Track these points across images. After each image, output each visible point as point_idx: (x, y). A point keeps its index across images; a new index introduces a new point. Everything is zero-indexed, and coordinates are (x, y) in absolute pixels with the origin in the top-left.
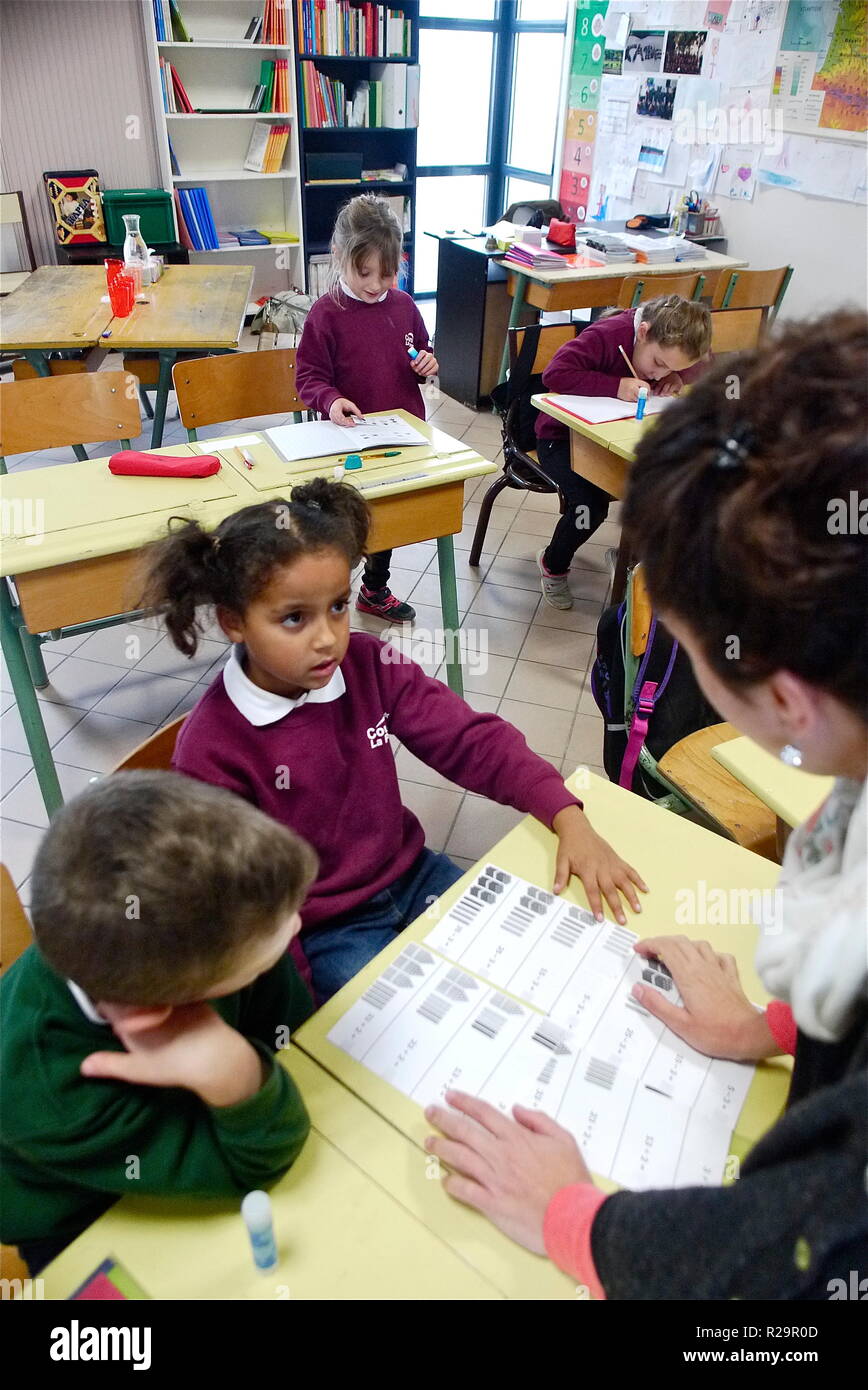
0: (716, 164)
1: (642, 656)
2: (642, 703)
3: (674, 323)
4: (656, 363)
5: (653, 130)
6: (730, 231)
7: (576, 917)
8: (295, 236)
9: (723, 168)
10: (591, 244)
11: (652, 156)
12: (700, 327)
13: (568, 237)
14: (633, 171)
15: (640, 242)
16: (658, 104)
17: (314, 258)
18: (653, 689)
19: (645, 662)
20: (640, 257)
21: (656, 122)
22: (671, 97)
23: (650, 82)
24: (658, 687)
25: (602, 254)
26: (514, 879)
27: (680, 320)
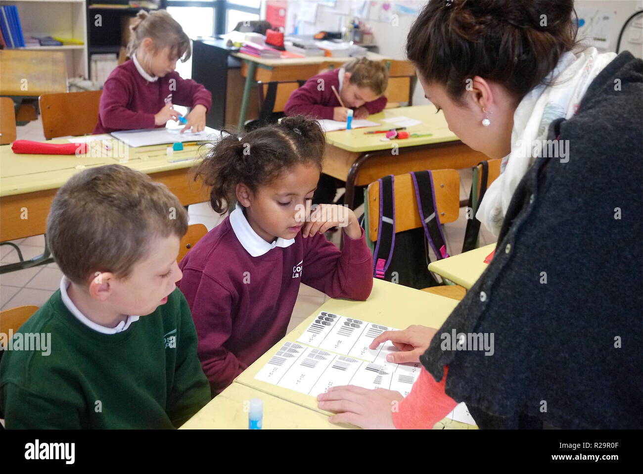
0: (368, 2)
1: (375, 243)
2: (377, 272)
3: (366, 74)
4: (357, 97)
6: (379, 42)
7: (377, 328)
8: (80, 41)
9: (373, 4)
10: (295, 45)
12: (381, 75)
13: (279, 40)
14: (315, 5)
15: (326, 45)
17: (94, 57)
18: (384, 263)
19: (378, 246)
20: (327, 53)
24: (386, 262)
25: (302, 50)
26: (338, 316)
27: (369, 72)
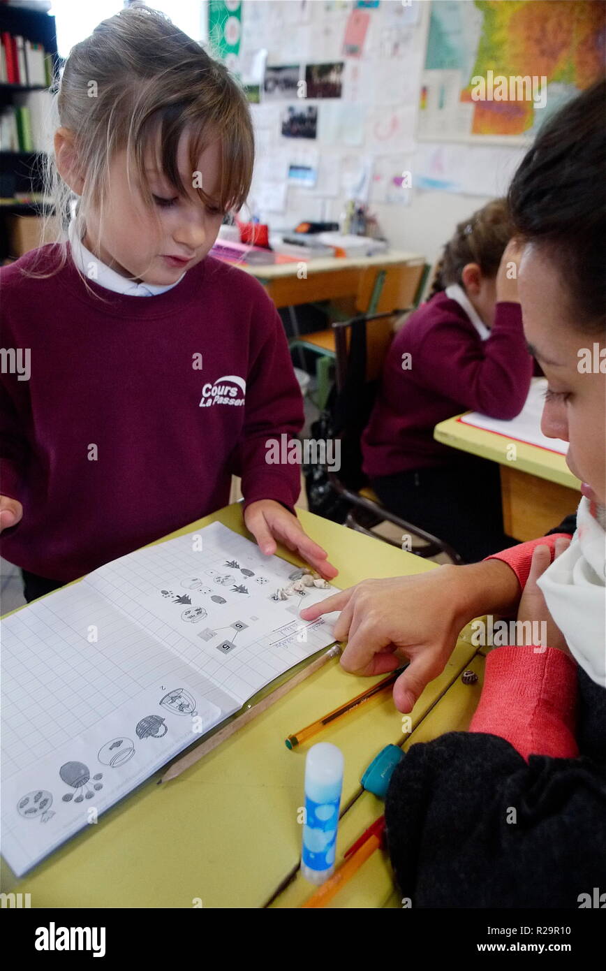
0: (369, 176)
5: (300, 150)
9: (376, 178)
10: (289, 242)
11: (300, 173)
13: (262, 237)
14: (282, 188)
16: (302, 127)
20: (339, 252)
21: (301, 144)
22: (313, 121)
23: (291, 109)
